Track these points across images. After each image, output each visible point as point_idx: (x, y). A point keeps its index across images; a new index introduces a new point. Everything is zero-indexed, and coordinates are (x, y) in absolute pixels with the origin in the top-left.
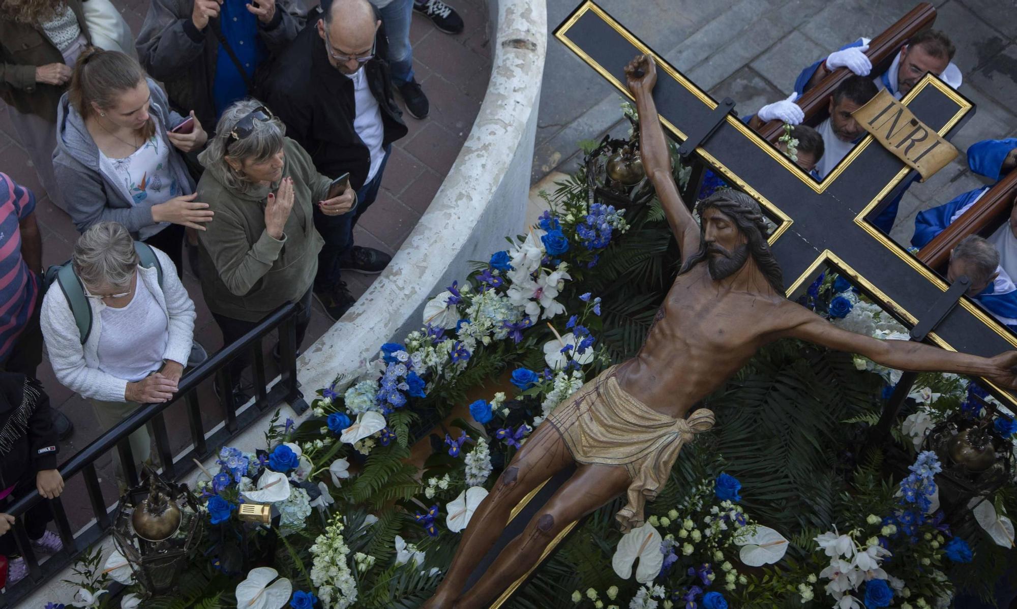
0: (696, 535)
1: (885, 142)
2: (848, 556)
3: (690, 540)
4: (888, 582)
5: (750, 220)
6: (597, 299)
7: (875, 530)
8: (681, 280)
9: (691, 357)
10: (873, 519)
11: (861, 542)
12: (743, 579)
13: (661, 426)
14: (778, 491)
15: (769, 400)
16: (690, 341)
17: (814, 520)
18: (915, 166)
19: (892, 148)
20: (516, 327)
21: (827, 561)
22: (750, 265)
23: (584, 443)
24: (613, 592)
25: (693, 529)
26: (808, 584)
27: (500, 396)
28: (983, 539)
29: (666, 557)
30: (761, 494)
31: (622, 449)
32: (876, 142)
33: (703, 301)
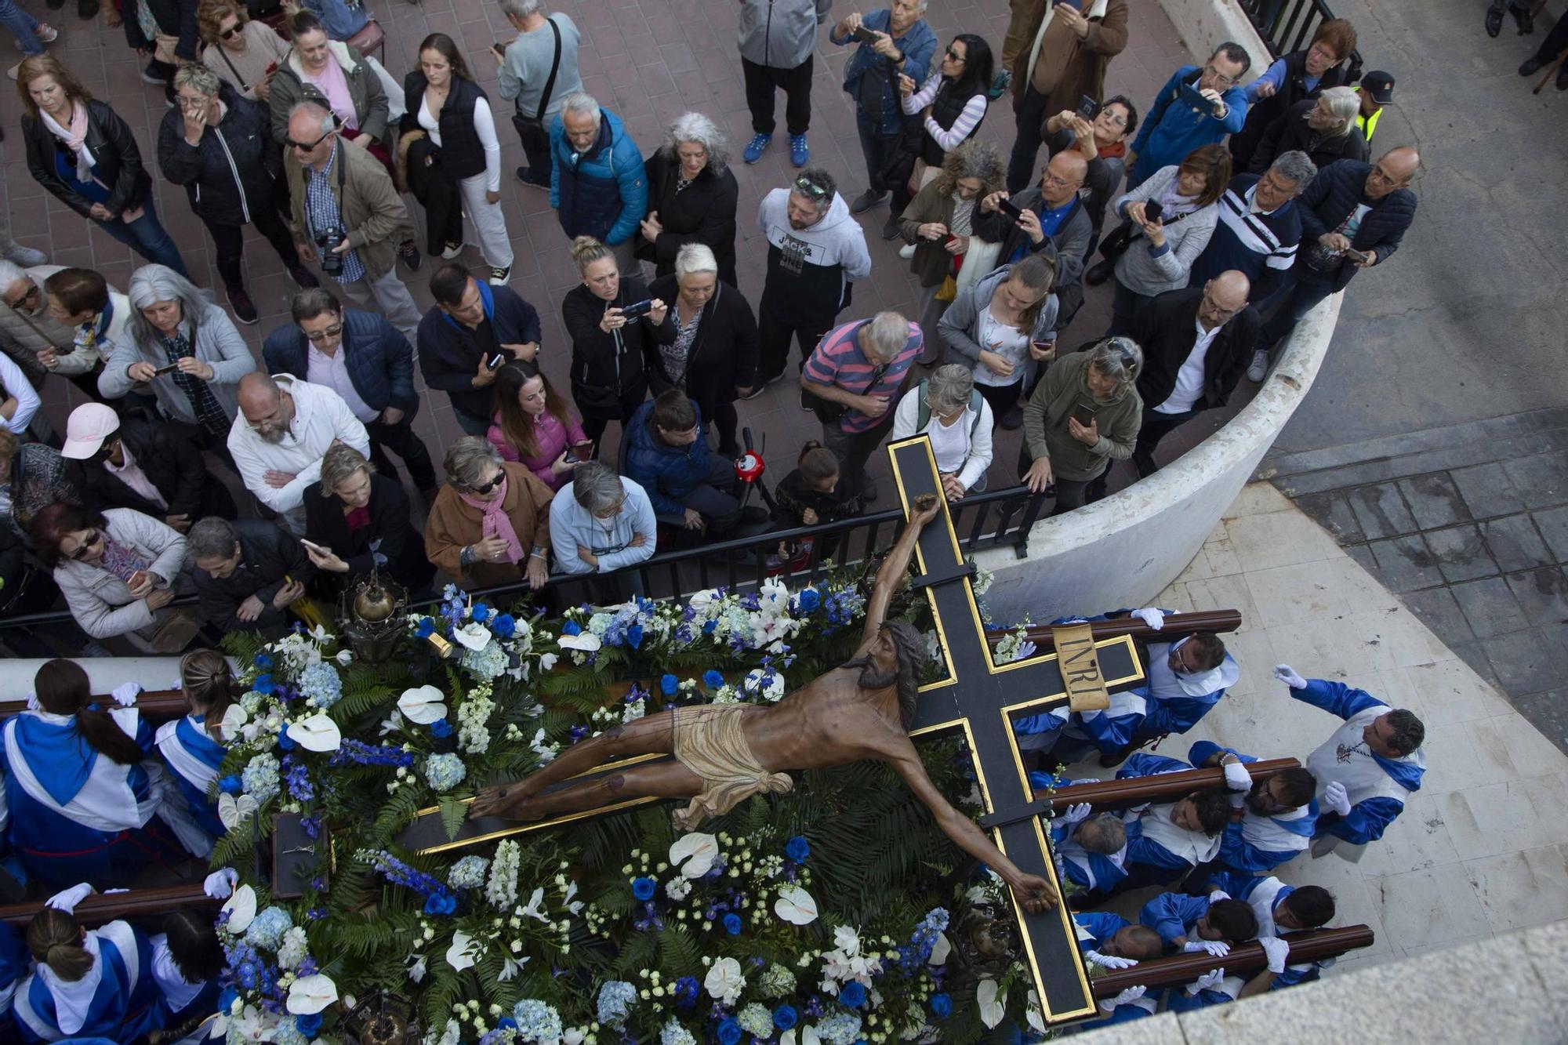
0: (748, 867)
1: (1062, 664)
2: (849, 953)
3: (740, 866)
4: (868, 992)
5: (909, 656)
6: (794, 656)
7: (882, 949)
8: (839, 672)
9: (803, 731)
10: (886, 939)
11: (866, 950)
12: (767, 922)
13: (748, 768)
14: (850, 879)
15: (895, 813)
16: (809, 720)
17: (856, 915)
18: (1071, 696)
19: (1064, 672)
20: (741, 641)
21: (832, 947)
22: (891, 691)
23: (686, 743)
24: (662, 867)
25: (747, 861)
26: (811, 955)
27: (692, 682)
28: (973, 1008)
29: (713, 868)
30: (837, 874)
31: (708, 766)
32: (1056, 661)
33: (840, 696)
